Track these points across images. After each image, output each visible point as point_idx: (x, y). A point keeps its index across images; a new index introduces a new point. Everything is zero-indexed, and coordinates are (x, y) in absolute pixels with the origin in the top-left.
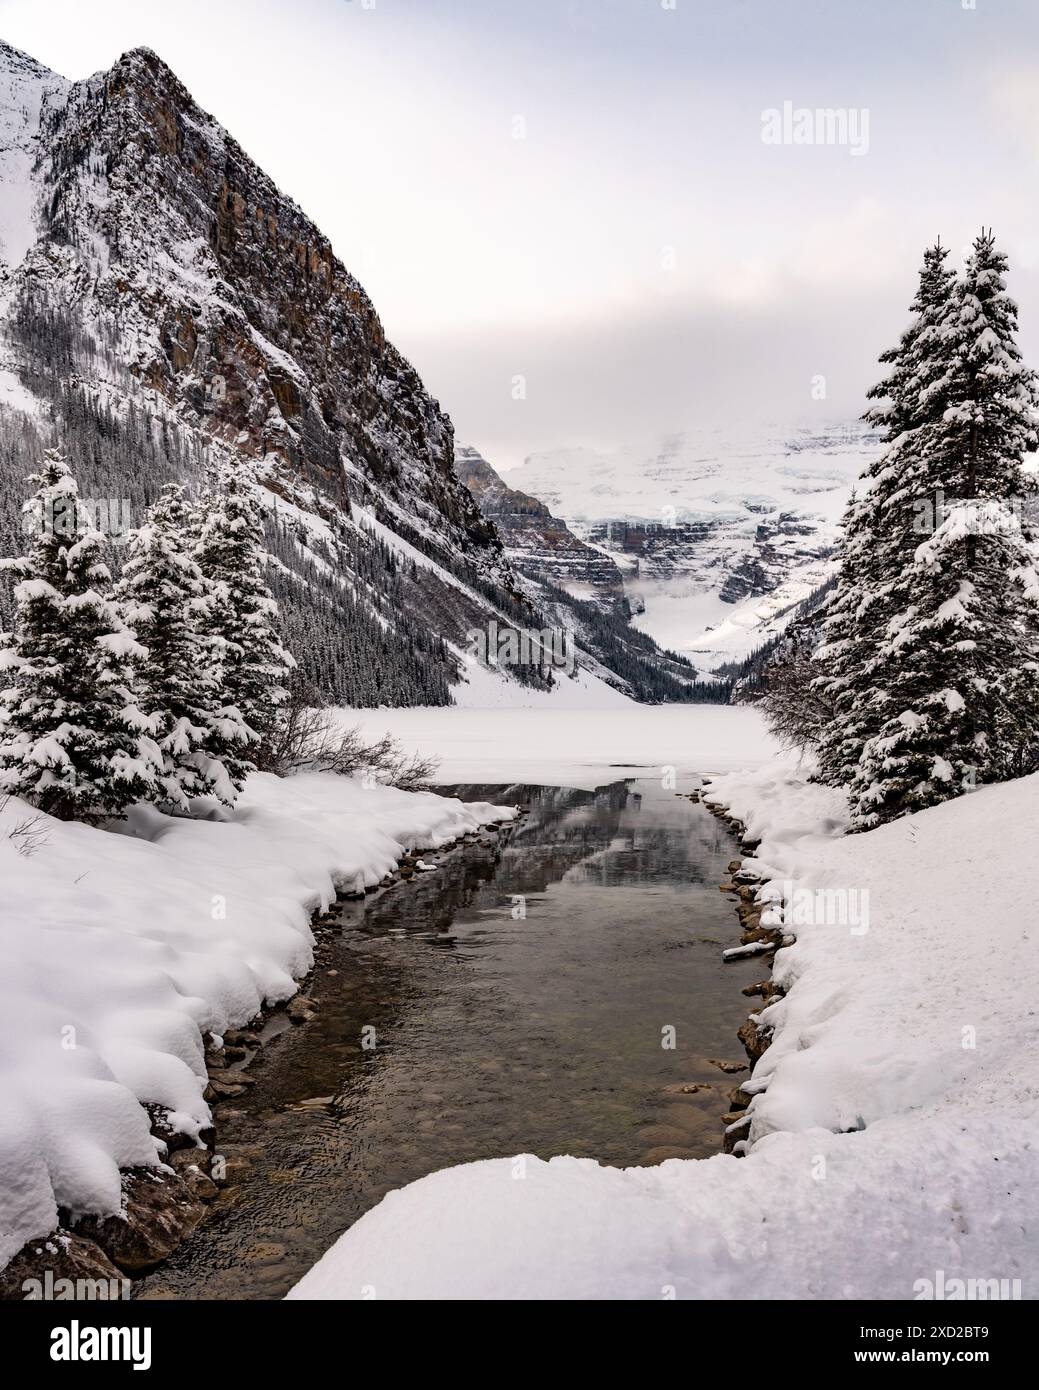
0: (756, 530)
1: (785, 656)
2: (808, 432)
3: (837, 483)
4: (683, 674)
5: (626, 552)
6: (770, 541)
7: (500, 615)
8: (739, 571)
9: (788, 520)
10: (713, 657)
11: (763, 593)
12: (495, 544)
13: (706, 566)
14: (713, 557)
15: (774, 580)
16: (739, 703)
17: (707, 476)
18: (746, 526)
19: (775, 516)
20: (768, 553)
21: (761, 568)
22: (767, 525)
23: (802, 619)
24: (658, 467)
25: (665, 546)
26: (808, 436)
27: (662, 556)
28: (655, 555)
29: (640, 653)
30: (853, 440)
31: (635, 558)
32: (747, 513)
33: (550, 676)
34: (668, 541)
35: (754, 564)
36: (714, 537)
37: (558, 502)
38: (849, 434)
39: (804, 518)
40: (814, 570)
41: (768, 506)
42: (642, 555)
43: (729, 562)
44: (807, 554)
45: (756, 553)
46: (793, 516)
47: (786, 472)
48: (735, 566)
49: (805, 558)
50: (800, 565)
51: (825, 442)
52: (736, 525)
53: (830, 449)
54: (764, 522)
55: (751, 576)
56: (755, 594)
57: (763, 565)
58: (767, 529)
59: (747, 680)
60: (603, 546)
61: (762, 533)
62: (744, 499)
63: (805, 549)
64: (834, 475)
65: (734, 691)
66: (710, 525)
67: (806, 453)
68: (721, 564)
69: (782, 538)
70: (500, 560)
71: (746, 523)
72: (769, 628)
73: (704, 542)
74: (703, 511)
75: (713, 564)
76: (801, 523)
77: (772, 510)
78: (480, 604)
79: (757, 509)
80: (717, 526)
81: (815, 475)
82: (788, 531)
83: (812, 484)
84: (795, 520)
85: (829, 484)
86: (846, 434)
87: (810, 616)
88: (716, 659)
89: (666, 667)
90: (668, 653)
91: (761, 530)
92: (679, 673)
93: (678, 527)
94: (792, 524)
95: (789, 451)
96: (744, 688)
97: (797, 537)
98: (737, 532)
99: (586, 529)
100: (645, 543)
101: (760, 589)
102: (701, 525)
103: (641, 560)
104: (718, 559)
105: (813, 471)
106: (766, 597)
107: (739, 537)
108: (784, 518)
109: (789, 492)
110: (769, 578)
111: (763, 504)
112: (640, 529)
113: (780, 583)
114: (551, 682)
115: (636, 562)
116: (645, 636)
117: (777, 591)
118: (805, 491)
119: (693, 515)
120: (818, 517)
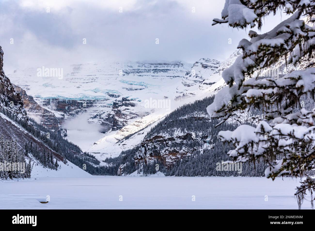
0: (113, 104)
1: (141, 155)
2: (131, 67)
3: (143, 87)
4: (93, 163)
5: (58, 111)
6: (119, 109)
7: (30, 134)
8: (107, 119)
9: (126, 100)
10: (101, 156)
11: (117, 129)
12: (20, 103)
13: (92, 118)
14: (95, 114)
15: (121, 124)
16: (123, 175)
17: (92, 82)
18: (108, 102)
19: (120, 99)
20: (119, 113)
21: (116, 119)
22: (117, 102)
23: (148, 139)
24: (71, 77)
25: (75, 109)
26: (132, 68)
27: (74, 113)
28: (70, 113)
29: (75, 153)
30: (149, 71)
31: (63, 113)
32: (108, 97)
33: (56, 163)
34: (76, 107)
35: (113, 117)
36: (96, 106)
37: (29, 89)
38: (147, 69)
39: (132, 100)
40: (138, 120)
41: (117, 95)
42: (65, 112)
43: (102, 116)
44: (134, 114)
45: (113, 113)
46: (127, 99)
47: (123, 82)
48: (105, 118)
49: (133, 116)
50: (132, 118)
51: (138, 71)
52: (104, 102)
53: (140, 74)
54: (116, 101)
55: (111, 122)
56: (113, 129)
57: (117, 118)
58: (117, 104)
59: (125, 165)
60: (49, 108)
61: (115, 105)
62: (107, 91)
63: (134, 112)
64: (142, 84)
65: (119, 170)
66: (94, 101)
67: (131, 75)
68: (98, 117)
69: (124, 107)
70: (22, 111)
71: (108, 101)
72: (123, 143)
73: (91, 108)
74: (91, 95)
75: (95, 117)
76: (132, 102)
77: (119, 96)
78: (21, 129)
79: (112, 96)
80: (96, 102)
81: (135, 83)
82: (126, 105)
83: (134, 87)
84: (129, 100)
85: (141, 87)
86: (146, 68)
87: (151, 138)
88: (103, 156)
89: (86, 159)
90: (85, 153)
91: (115, 104)
92: (92, 162)
93: (80, 102)
94: (128, 102)
95: (124, 74)
96: (124, 168)
97: (130, 107)
98: (105, 105)
99: (41, 101)
100: (67, 107)
101: (115, 127)
102: (90, 101)
103: (65, 115)
104: (97, 115)
105: (135, 82)
106: (118, 131)
107: (105, 106)
108: (124, 99)
109: (125, 90)
110: (119, 123)
111: (115, 94)
112: (64, 102)
113: (124, 125)
114: (57, 165)
115: (63, 115)
116: (76, 146)
117: (123, 128)
118: (131, 89)
119: (86, 97)
120: (137, 100)
